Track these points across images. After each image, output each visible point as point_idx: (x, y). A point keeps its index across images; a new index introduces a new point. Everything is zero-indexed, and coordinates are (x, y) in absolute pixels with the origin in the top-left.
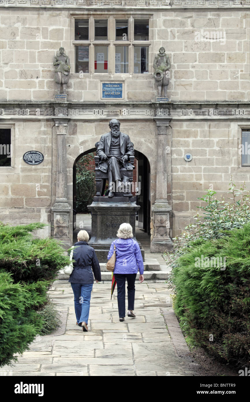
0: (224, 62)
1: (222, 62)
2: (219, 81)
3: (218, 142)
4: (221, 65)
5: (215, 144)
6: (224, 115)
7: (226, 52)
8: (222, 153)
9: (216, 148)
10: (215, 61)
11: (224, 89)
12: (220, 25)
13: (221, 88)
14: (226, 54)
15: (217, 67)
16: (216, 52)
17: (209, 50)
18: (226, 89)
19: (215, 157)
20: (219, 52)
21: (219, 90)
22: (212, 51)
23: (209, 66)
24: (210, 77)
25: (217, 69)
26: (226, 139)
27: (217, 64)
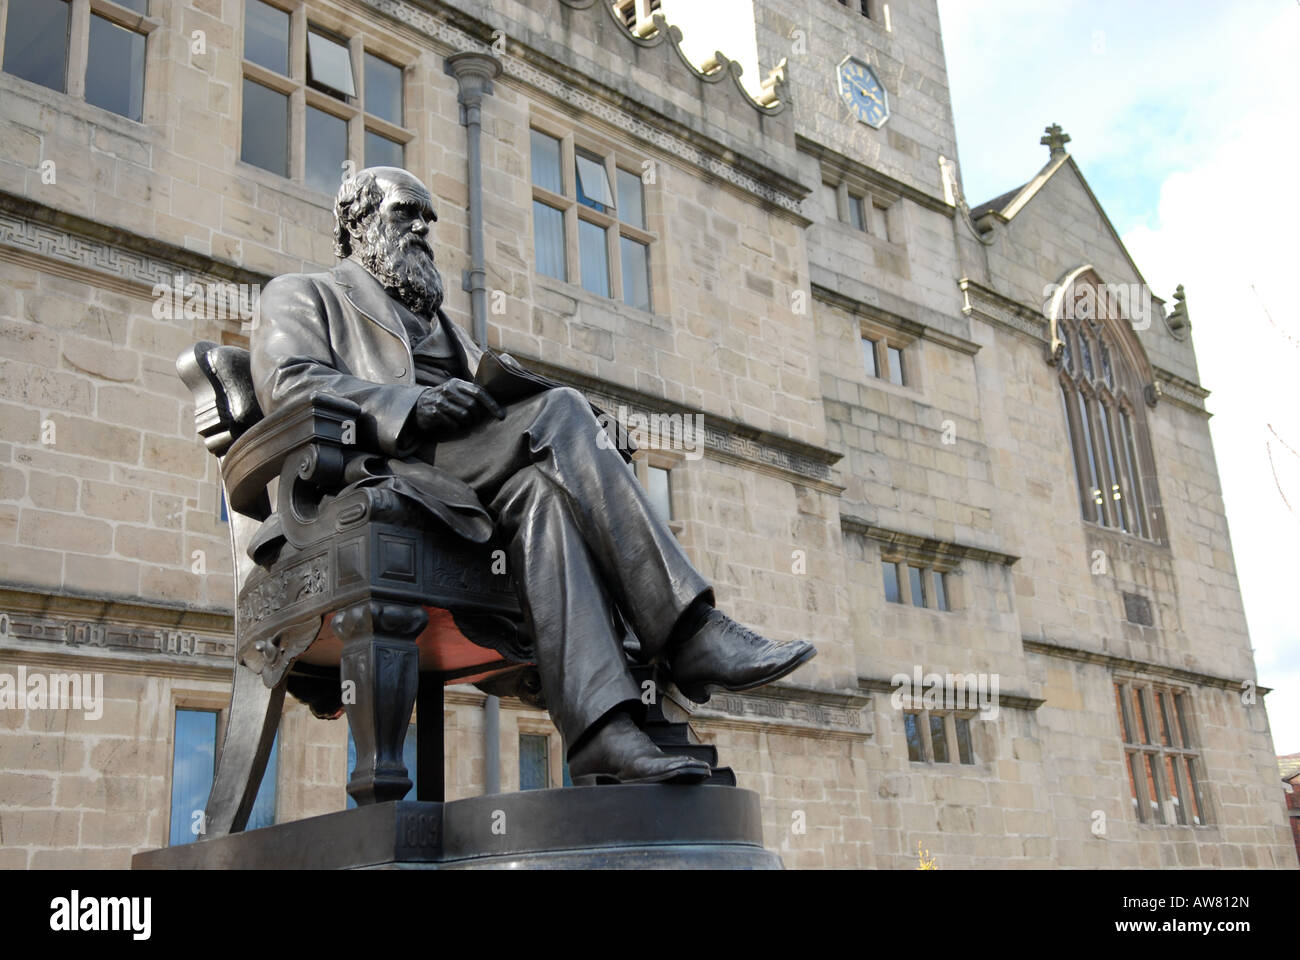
0: (135, 462)
1: (126, 461)
2: (114, 524)
3: (96, 751)
4: (124, 471)
5: (88, 755)
6: (126, 648)
7: (144, 432)
8: (110, 792)
9: (91, 773)
10: (105, 453)
11: (131, 556)
12: (129, 339)
13: (121, 549)
14: (143, 438)
15: (112, 473)
16: (112, 424)
17: (87, 410)
18: (137, 555)
19: (82, 809)
20: (120, 425)
21: (114, 555)
22: (95, 416)
23: (82, 465)
24: (86, 507)
25: (112, 480)
26: (128, 738)
27: (112, 464)
